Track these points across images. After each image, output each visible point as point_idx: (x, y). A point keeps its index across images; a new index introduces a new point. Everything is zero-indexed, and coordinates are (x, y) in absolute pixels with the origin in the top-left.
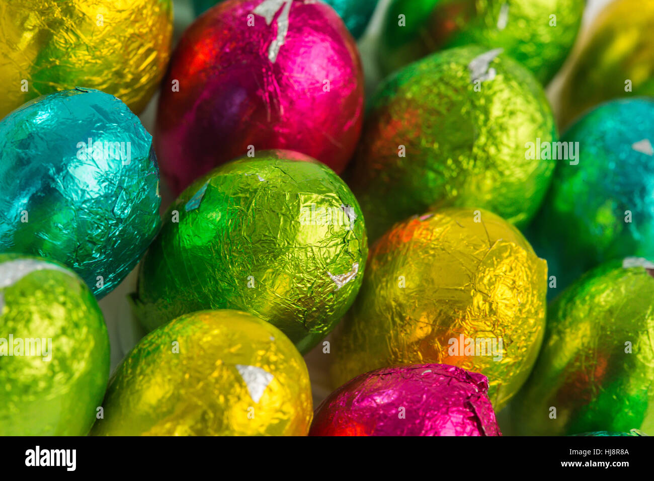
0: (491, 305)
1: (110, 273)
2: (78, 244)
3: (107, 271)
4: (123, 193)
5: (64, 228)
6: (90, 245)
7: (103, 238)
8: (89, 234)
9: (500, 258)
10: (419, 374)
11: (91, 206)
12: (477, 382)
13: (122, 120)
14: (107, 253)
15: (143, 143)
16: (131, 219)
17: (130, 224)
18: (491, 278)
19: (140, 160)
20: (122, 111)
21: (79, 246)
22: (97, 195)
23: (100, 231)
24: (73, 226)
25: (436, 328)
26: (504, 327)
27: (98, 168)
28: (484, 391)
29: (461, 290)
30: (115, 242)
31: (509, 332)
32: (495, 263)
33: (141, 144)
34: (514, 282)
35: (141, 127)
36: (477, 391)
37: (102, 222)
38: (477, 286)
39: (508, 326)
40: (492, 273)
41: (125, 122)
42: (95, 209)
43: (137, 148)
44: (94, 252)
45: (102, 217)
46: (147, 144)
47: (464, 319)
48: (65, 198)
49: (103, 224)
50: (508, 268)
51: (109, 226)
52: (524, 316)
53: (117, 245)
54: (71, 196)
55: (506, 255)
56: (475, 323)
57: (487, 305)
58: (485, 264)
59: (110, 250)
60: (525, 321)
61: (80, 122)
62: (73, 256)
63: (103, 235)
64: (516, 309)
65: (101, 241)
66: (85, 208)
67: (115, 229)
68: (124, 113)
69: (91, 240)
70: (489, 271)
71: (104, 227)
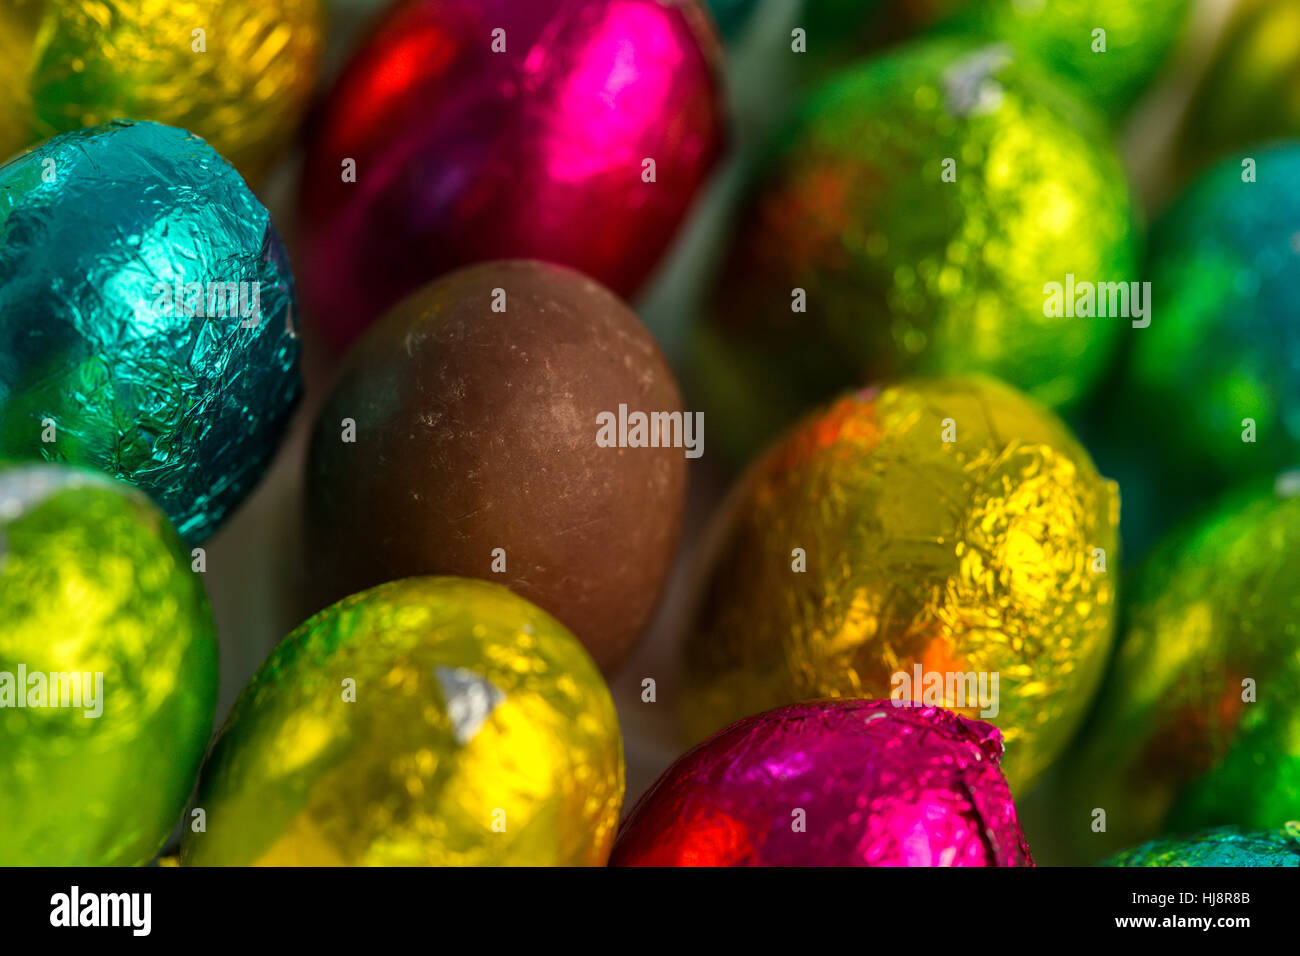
0: (997, 574)
1: (198, 494)
2: (120, 432)
3: (190, 489)
4: (208, 326)
5: (88, 402)
6: (145, 435)
7: (171, 420)
8: (142, 412)
9: (1018, 479)
10: (861, 721)
11: (141, 353)
12: (979, 739)
13: (202, 178)
14: (185, 450)
15: (247, 224)
16: (231, 381)
17: (229, 392)
18: (998, 520)
19: (243, 259)
20: (205, 161)
21: (123, 438)
22: (153, 332)
23: (164, 405)
24: (107, 397)
25: (887, 622)
26: (1026, 620)
27: (152, 275)
28: (995, 759)
29: (937, 545)
30: (201, 428)
31: (1035, 631)
32: (1008, 487)
33: (244, 227)
34: (1046, 528)
35: (244, 193)
36: (978, 757)
37: (165, 387)
38: (971, 536)
39: (1032, 619)
40: (1000, 511)
41: (209, 182)
42: (150, 360)
43: (235, 235)
44: (155, 450)
45: (166, 376)
46: (257, 226)
47: (942, 603)
48: (86, 339)
49: (168, 390)
50: (1034, 499)
51: (183, 394)
52: (1067, 597)
53: (203, 434)
54: (97, 334)
55: (1030, 471)
56: (966, 612)
57: (989, 577)
58: (986, 490)
59: (190, 444)
60: (1070, 608)
61: (114, 184)
62: (112, 458)
63: (170, 413)
64: (1051, 582)
65: (168, 427)
66: (128, 359)
67: (196, 401)
68: (208, 165)
69: (145, 424)
70: (995, 505)
71: (172, 397)
